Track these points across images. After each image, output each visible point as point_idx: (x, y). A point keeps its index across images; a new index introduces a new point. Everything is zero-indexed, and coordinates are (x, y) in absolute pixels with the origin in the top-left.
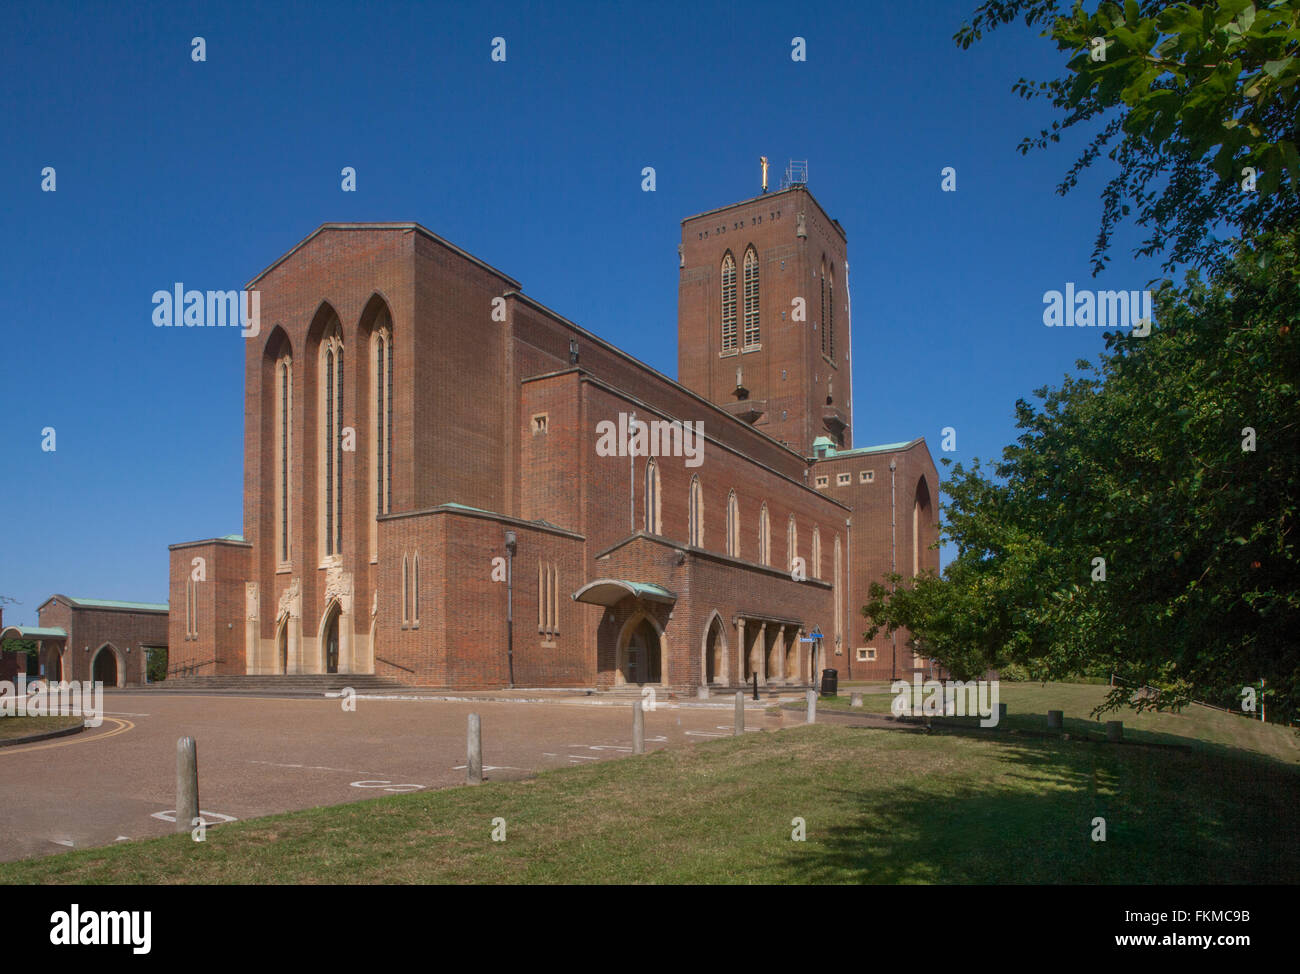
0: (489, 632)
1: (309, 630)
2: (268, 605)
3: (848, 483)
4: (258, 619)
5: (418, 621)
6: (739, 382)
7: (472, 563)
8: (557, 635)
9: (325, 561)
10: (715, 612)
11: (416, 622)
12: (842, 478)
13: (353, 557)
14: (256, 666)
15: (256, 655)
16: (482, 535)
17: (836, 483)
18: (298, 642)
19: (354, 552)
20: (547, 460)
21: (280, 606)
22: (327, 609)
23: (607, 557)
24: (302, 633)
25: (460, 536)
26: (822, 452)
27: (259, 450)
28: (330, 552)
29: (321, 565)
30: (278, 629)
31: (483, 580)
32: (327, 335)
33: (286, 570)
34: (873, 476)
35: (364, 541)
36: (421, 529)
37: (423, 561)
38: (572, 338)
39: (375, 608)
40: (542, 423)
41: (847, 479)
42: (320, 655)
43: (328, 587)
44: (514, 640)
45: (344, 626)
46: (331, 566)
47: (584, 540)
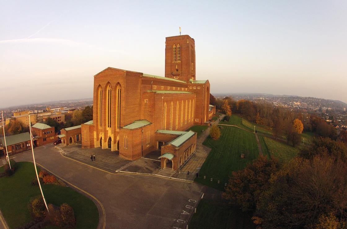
4: (96, 138)
6: (176, 68)
8: (149, 144)
11: (126, 148)
14: (96, 146)
15: (96, 144)
19: (114, 130)
21: (100, 135)
22: (108, 138)
23: (163, 147)
24: (104, 141)
26: (191, 82)
28: (109, 127)
29: (107, 130)
30: (99, 139)
31: (138, 140)
32: (108, 87)
33: (100, 129)
34: (200, 88)
35: (115, 127)
36: (127, 132)
37: (128, 138)
38: (151, 80)
39: (117, 139)
40: (147, 101)
41: (195, 88)
42: (107, 145)
43: (108, 134)
44: (143, 148)
45: (112, 143)
46: (109, 130)
47: (154, 124)
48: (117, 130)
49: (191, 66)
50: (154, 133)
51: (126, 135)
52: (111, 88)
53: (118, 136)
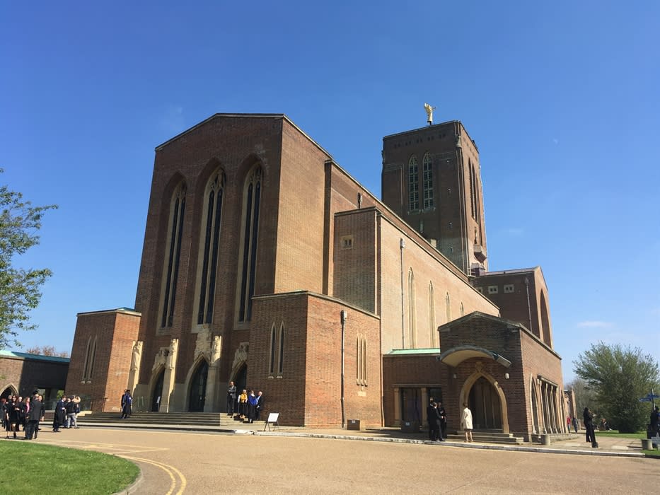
0: (332, 383)
1: (180, 379)
2: (148, 360)
3: (497, 292)
5: (282, 374)
6: (422, 228)
7: (322, 332)
8: (366, 386)
9: (197, 328)
10: (532, 375)
11: (279, 375)
12: (492, 289)
13: (223, 326)
16: (328, 312)
17: (488, 292)
19: (224, 321)
22: (195, 363)
23: (449, 329)
24: (174, 382)
25: (315, 313)
26: (478, 273)
29: (193, 331)
30: (152, 377)
31: (328, 344)
32: (210, 180)
33: (163, 334)
34: (513, 289)
35: (230, 314)
36: (287, 306)
37: (288, 329)
38: (359, 192)
39: (235, 362)
40: (348, 243)
41: (495, 290)
42: (185, 397)
43: (197, 347)
44: (345, 389)
45: (212, 374)
46: (202, 331)
47: (380, 320)
48: (237, 326)
49: (471, 223)
50: (381, 355)
51: (282, 317)
52: (220, 185)
53: (238, 351)
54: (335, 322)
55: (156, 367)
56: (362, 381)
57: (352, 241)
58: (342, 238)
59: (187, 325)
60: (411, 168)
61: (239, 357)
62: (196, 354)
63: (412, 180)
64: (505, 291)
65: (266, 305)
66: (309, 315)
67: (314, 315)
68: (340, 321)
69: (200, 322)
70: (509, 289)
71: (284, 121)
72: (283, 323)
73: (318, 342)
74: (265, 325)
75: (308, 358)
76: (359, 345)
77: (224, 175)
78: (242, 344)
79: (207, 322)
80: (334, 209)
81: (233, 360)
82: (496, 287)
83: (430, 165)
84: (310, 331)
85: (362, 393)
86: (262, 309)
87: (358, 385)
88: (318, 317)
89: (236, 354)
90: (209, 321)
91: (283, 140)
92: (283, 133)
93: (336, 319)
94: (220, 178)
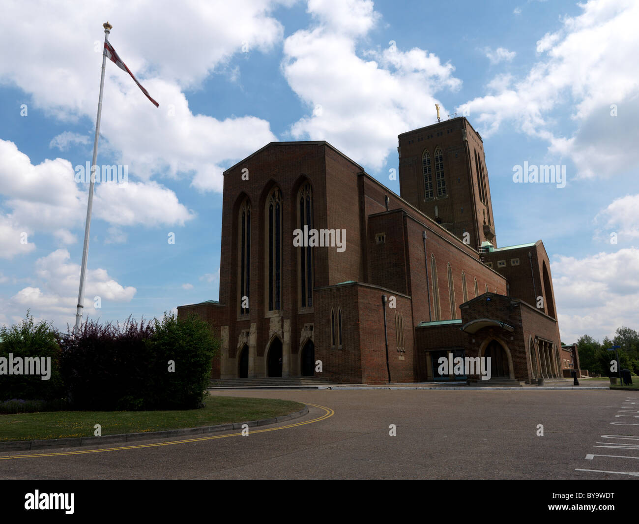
0: (379, 351)
1: (260, 353)
2: (233, 339)
3: (505, 266)
4: (228, 347)
5: (341, 346)
6: (437, 214)
7: (370, 313)
8: (404, 352)
9: (269, 314)
10: (530, 336)
11: (340, 346)
12: (500, 263)
13: (291, 311)
14: (226, 374)
15: (226, 367)
16: (373, 297)
17: (497, 266)
18: (255, 360)
19: (291, 308)
20: (386, 257)
21: (240, 339)
22: (270, 340)
23: (467, 307)
24: (256, 355)
25: (364, 299)
26: (488, 250)
27: (230, 255)
29: (267, 316)
30: (238, 352)
31: (375, 322)
32: (269, 196)
33: (243, 320)
34: (519, 262)
35: (295, 302)
36: (342, 295)
37: (344, 312)
38: (386, 194)
39: (302, 339)
40: (381, 238)
41: (503, 264)
42: (266, 367)
43: (271, 328)
44: (389, 355)
45: (286, 349)
46: (273, 316)
47: (411, 300)
48: (302, 311)
49: (480, 206)
50: (413, 327)
51: (338, 303)
52: (277, 200)
53: (303, 330)
54: (378, 304)
55: (240, 345)
56: (400, 348)
57: (385, 236)
58: (376, 235)
59: (261, 313)
60: (425, 161)
61: (305, 335)
62: (271, 334)
63: (426, 172)
64: (512, 265)
65: (325, 295)
66: (359, 301)
67: (362, 301)
68: (381, 303)
69: (271, 309)
70: (516, 262)
71: (326, 147)
72: (339, 307)
73: (367, 320)
74: (325, 310)
75: (361, 333)
76: (397, 321)
77: (280, 191)
78: (305, 325)
79: (276, 309)
80: (368, 212)
81: (300, 337)
82: (504, 261)
83: (441, 157)
84: (361, 312)
85: (402, 358)
86: (322, 297)
87: (398, 351)
88: (366, 301)
89: (302, 332)
90: (278, 308)
91: (327, 162)
92: (326, 157)
93: (378, 302)
94: (277, 194)
